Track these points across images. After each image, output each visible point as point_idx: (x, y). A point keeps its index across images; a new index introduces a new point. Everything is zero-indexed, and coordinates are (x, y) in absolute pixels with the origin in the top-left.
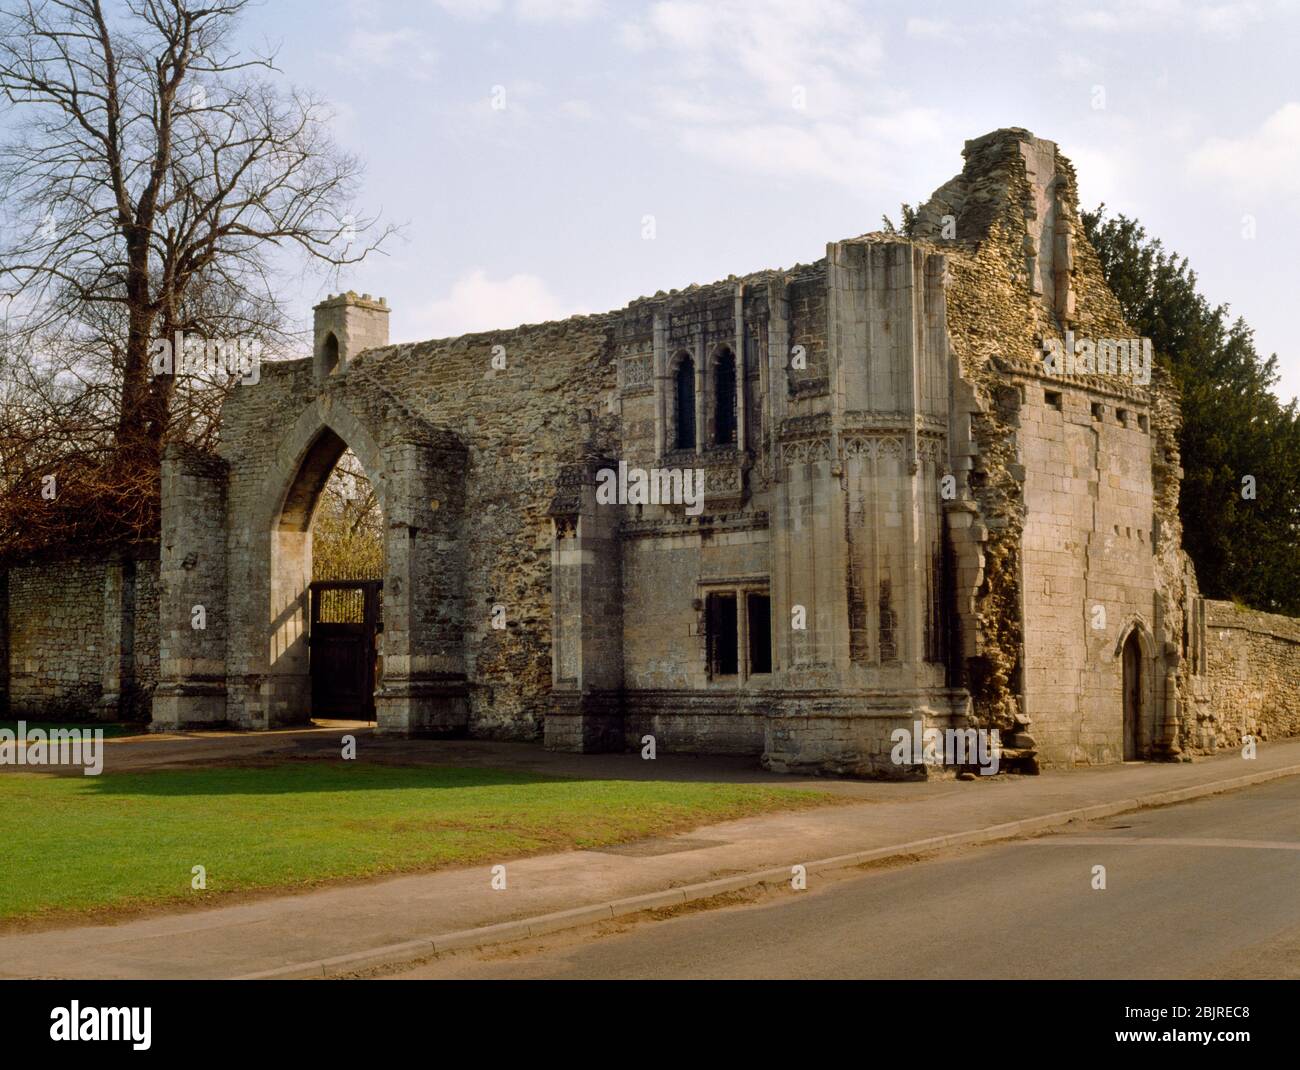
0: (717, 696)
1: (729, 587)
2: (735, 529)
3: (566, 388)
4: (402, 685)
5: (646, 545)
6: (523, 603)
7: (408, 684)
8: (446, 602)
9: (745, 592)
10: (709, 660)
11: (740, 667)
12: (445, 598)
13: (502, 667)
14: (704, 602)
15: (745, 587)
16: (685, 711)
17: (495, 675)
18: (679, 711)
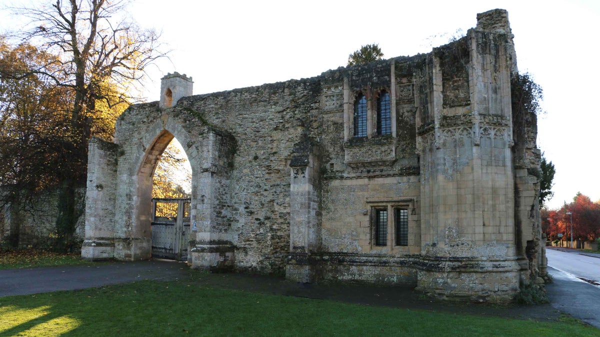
0: (376, 257)
1: (384, 204)
2: (389, 176)
3: (288, 111)
4: (206, 246)
5: (335, 183)
6: (263, 210)
7: (209, 246)
8: (225, 208)
9: (392, 206)
10: (371, 239)
11: (389, 243)
12: (225, 206)
13: (252, 239)
14: (369, 211)
15: (393, 204)
16: (359, 264)
17: (248, 243)
18: (355, 264)
